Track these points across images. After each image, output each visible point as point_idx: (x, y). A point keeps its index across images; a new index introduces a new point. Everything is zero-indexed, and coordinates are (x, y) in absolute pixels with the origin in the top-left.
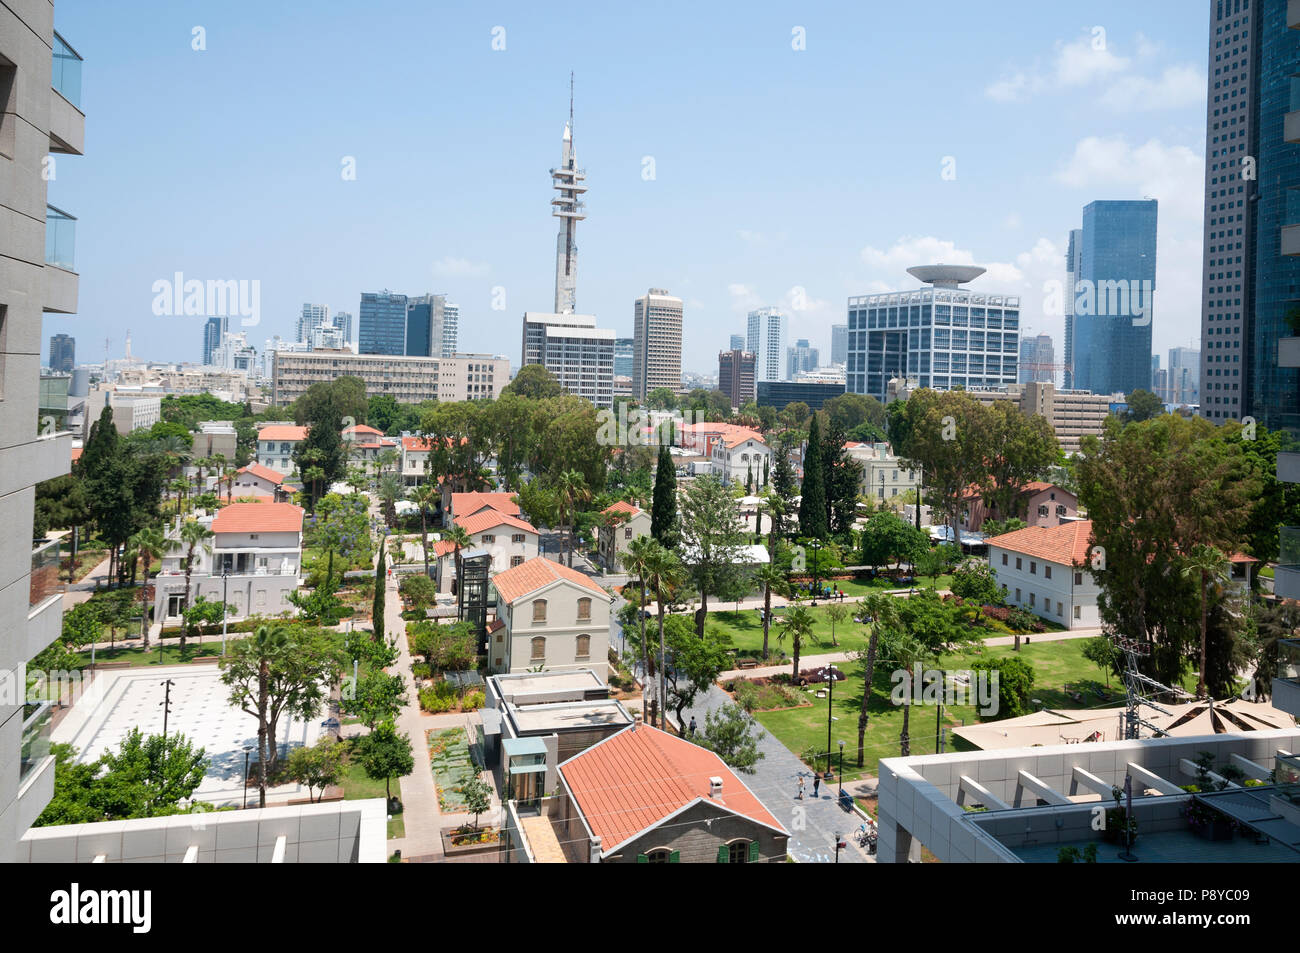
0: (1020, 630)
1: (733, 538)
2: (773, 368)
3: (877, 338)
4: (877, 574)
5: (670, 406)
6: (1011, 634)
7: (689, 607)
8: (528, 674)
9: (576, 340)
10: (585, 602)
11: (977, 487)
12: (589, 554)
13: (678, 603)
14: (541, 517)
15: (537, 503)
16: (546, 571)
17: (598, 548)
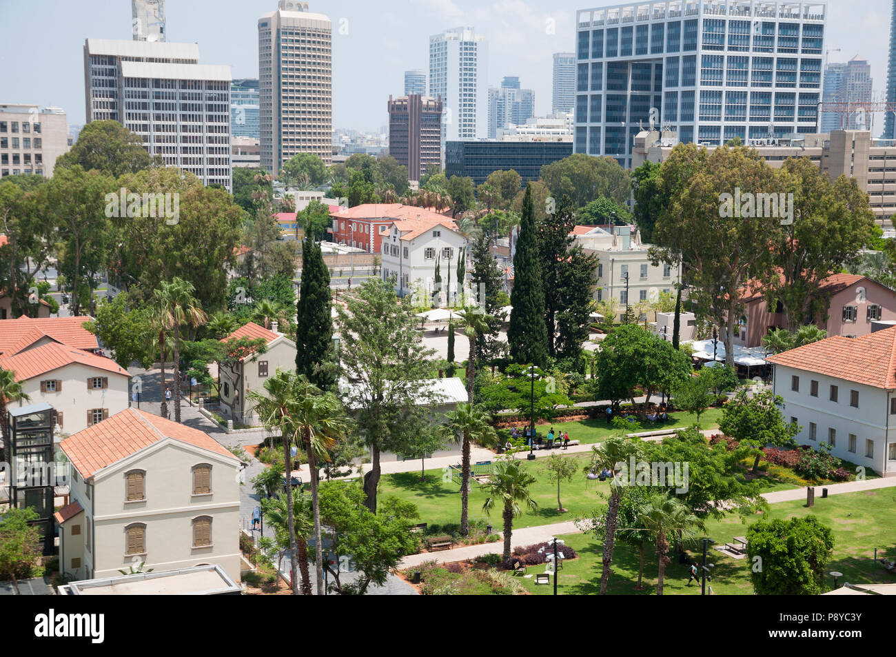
0: (814, 479)
1: (415, 369)
2: (467, 121)
3: (617, 71)
4: (617, 410)
5: (317, 180)
6: (802, 485)
7: (354, 469)
8: (121, 577)
9: (171, 83)
10: (202, 471)
11: (759, 284)
12: (206, 402)
13: (339, 465)
14: (130, 350)
15: (124, 331)
16: (142, 429)
17: (219, 391)
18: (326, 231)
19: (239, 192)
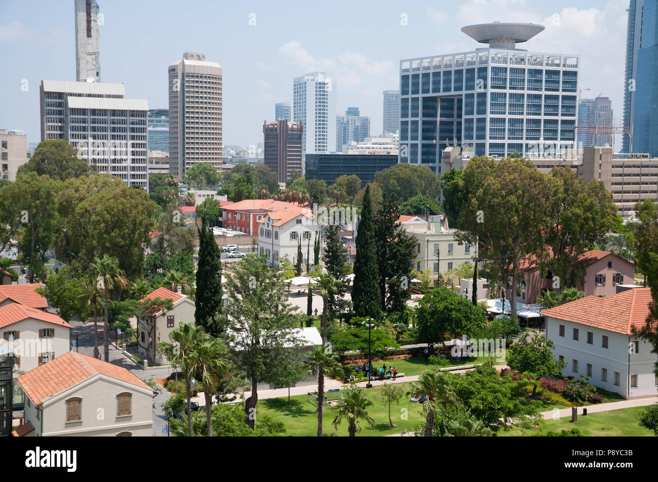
0: (577, 401)
1: (286, 321)
2: (321, 139)
3: (429, 104)
4: (432, 351)
5: (211, 182)
6: (569, 406)
7: (238, 396)
9: (104, 112)
10: (124, 399)
11: (534, 258)
12: (127, 346)
13: (226, 393)
14: (72, 308)
15: (67, 293)
16: (79, 367)
17: (137, 338)
18: (218, 219)
19: (154, 191)
